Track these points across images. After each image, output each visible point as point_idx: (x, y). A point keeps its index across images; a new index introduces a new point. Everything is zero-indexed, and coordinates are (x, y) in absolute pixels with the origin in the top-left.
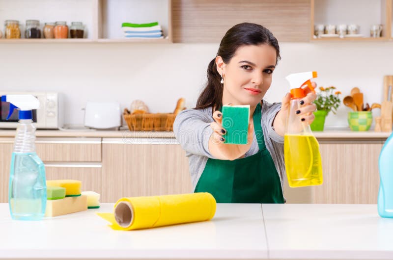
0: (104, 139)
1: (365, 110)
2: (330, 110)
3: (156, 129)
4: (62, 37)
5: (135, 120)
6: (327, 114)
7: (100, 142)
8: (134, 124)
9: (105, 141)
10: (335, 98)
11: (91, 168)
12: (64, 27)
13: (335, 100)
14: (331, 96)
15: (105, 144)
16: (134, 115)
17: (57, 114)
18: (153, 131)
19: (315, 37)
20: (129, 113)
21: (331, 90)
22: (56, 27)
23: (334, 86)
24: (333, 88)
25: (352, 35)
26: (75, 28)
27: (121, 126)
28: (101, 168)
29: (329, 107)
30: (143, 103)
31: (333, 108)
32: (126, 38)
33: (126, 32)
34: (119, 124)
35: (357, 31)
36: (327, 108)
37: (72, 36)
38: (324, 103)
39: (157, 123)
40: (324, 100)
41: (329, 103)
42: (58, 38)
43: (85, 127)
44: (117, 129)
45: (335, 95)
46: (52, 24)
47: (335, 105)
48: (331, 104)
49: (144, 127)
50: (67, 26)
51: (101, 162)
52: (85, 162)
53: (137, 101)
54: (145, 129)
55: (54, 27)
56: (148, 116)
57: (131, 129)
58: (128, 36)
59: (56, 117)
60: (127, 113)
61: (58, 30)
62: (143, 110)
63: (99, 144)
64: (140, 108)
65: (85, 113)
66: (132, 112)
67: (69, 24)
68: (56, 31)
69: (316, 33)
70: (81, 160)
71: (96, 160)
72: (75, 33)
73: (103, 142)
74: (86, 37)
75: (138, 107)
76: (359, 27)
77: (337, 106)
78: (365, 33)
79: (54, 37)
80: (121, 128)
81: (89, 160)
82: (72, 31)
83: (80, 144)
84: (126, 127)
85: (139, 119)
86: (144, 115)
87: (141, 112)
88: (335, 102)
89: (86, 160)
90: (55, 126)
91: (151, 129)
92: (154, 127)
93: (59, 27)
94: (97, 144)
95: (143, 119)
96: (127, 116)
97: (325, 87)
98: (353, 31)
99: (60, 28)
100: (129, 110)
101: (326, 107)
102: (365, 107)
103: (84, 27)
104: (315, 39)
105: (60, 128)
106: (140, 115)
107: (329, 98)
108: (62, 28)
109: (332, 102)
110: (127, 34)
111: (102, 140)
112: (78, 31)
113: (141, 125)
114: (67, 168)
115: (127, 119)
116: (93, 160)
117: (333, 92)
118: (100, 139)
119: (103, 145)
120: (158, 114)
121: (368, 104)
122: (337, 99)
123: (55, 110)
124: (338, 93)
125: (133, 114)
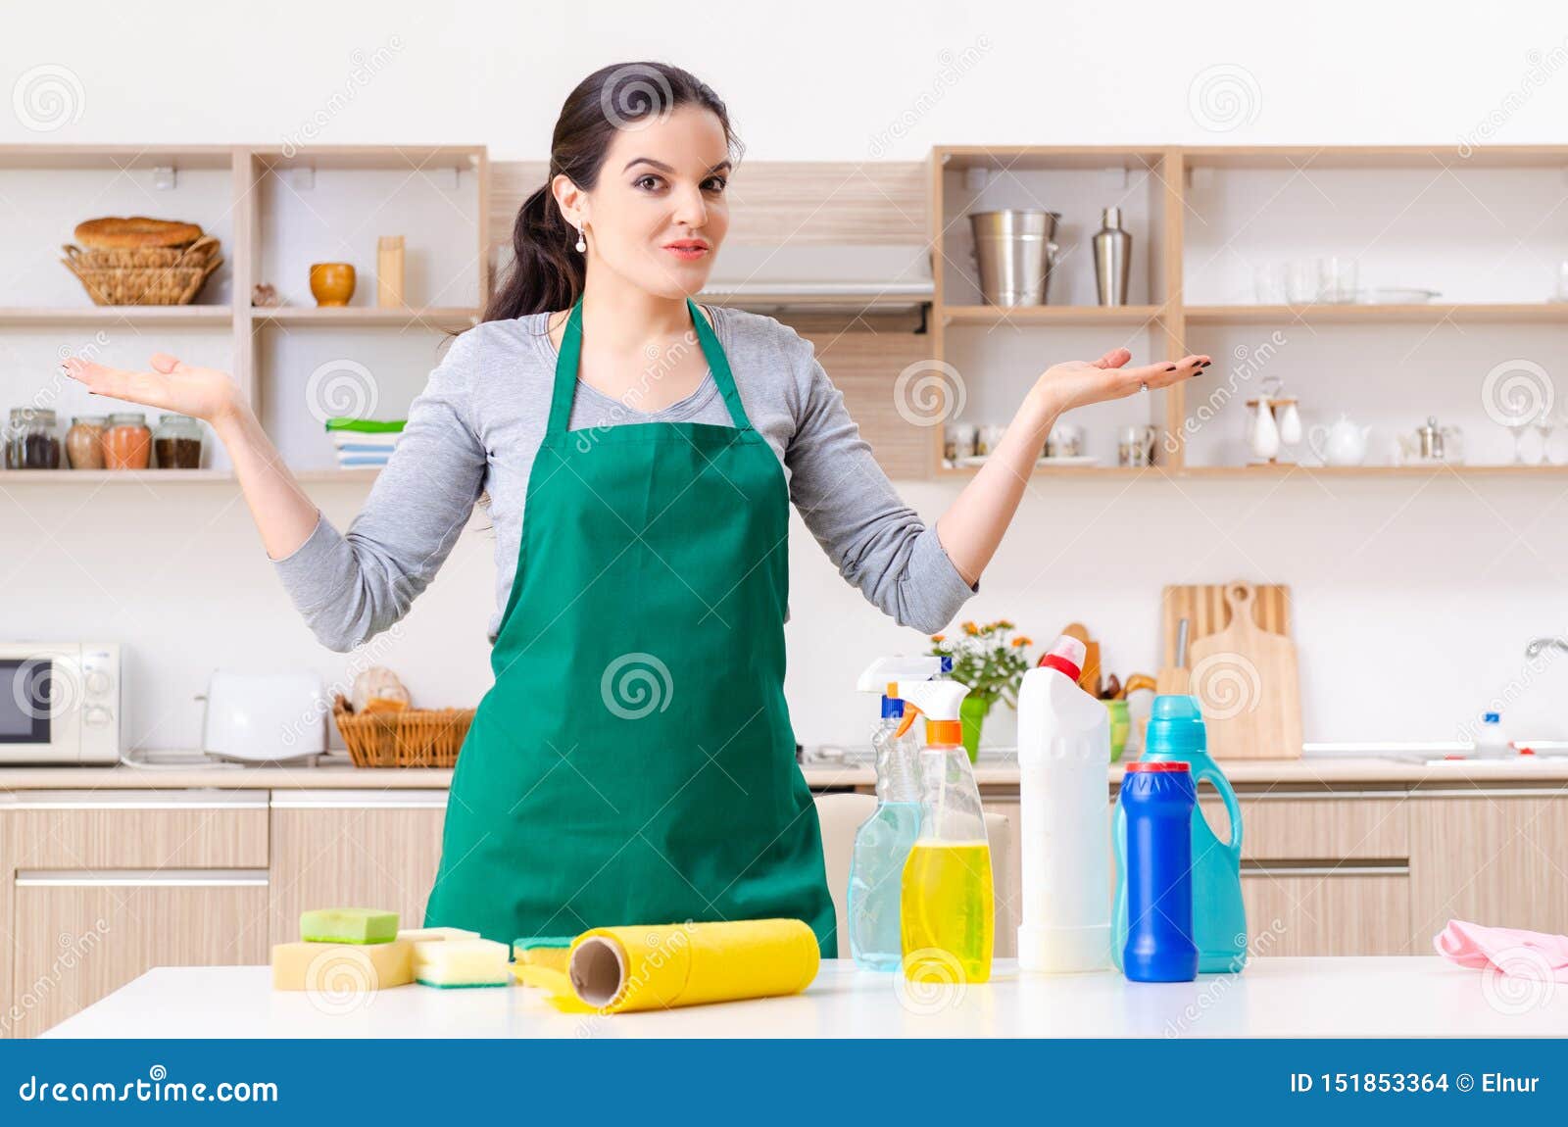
0: (275, 794)
1: (1106, 696)
2: (996, 695)
3: (440, 760)
4: (131, 465)
5: (373, 730)
6: (987, 711)
7: (266, 805)
8: (370, 744)
9: (280, 801)
10: (1013, 659)
11: (232, 888)
12: (137, 431)
13: (1012, 665)
14: (1000, 652)
15: (278, 809)
16: (370, 717)
17: (115, 713)
18: (433, 766)
19: (947, 464)
20: (349, 708)
21: (998, 633)
22: (112, 432)
23: (1009, 620)
24: (1004, 626)
25: (1061, 458)
26: (170, 434)
27: (325, 753)
28: (268, 887)
29: (993, 689)
30: (395, 677)
31: (1005, 691)
32: (344, 467)
33: (341, 448)
34: (319, 748)
35: (1076, 447)
36: (988, 690)
37: (163, 462)
38: (977, 674)
39: (444, 740)
40: (980, 664)
41: (994, 674)
42: (118, 466)
43: (207, 754)
44: (312, 760)
45: (1012, 650)
46: (97, 423)
47: (1013, 680)
48: (1000, 676)
49: (402, 755)
50: (146, 428)
51: (268, 868)
52: (213, 869)
53: (373, 670)
54: (404, 761)
55: (104, 431)
56: (418, 718)
57: (362, 759)
58: (347, 462)
59: (114, 724)
60: (342, 709)
61: (117, 438)
62: (396, 699)
63: (261, 809)
64: (386, 694)
65: (207, 708)
66: (361, 706)
67: (152, 420)
68: (111, 445)
69: (949, 454)
70: (202, 864)
71: (250, 864)
72: (172, 451)
73: (273, 804)
74: (206, 466)
75: (380, 691)
76: (1082, 432)
77: (1019, 681)
78: (1100, 454)
79: (103, 464)
80: (323, 759)
81: (231, 865)
82: (162, 446)
83: (200, 810)
84: (344, 755)
85: (382, 730)
86: (403, 717)
87: (392, 706)
88: (1012, 672)
89: (220, 864)
90: (109, 753)
91: (424, 761)
92: (434, 754)
93: (122, 429)
94: (255, 810)
95: (400, 730)
96: (344, 718)
97: (980, 625)
98: (1067, 446)
99: (124, 434)
100: (349, 700)
101: (984, 686)
102: (1106, 686)
103: (201, 433)
104: (947, 472)
105: (124, 760)
106: (391, 716)
107: (994, 659)
108: (129, 437)
109: (1002, 671)
110: (343, 455)
111: (270, 799)
112: (180, 442)
113: (392, 748)
114: (156, 889)
115: (345, 729)
116: (242, 864)
117: (1006, 640)
118: (266, 795)
119: (275, 814)
120: (448, 710)
121: (1113, 677)
122: (1019, 661)
123: (111, 701)
124: (1023, 642)
125: (367, 712)
